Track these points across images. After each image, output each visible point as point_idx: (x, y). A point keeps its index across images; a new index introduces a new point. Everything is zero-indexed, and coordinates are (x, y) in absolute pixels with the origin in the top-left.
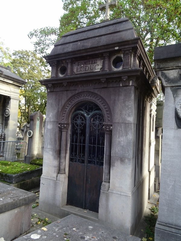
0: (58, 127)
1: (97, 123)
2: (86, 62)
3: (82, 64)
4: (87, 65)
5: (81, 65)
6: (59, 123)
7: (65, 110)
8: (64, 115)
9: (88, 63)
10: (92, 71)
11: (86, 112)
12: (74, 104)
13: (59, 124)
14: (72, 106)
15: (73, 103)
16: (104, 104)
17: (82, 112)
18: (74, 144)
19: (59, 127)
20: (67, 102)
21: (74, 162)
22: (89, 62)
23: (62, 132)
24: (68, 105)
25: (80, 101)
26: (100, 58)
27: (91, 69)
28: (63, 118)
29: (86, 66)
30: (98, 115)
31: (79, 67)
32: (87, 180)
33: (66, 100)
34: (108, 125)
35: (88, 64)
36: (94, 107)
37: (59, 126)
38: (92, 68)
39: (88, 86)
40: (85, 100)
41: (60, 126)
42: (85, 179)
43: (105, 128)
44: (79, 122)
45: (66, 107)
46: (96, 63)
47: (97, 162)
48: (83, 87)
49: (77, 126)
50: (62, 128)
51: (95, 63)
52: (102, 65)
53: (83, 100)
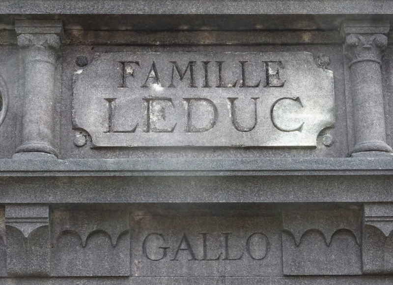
2: (191, 64)
3: (157, 79)
4: (206, 93)
5: (145, 86)
9: (213, 78)
10: (247, 141)
22: (213, 69)
26: (306, 55)
27: (234, 122)
29: (192, 93)
31: (123, 97)
35: (207, 85)
38: (246, 120)
39: (233, 253)
46: (275, 81)
48: (184, 257)
51: (268, 84)
52: (330, 103)
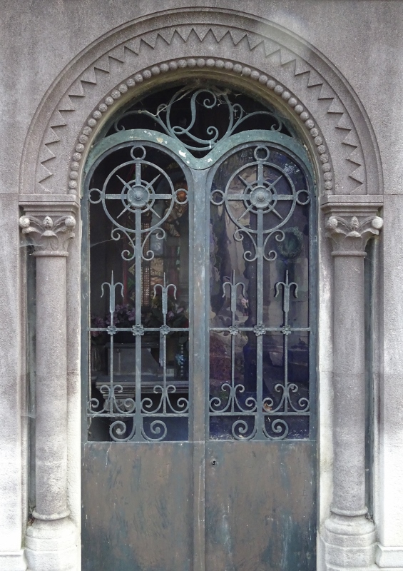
0: (16, 234)
1: (261, 200)
6: (21, 208)
7: (61, 119)
8: (50, 152)
11: (183, 138)
12: (124, 82)
13: (22, 210)
14: (109, 94)
15: (116, 81)
16: (325, 93)
17: (160, 139)
18: (112, 330)
19: (21, 228)
20: (74, 68)
21: (121, 441)
23: (39, 262)
24: (80, 90)
25: (165, 67)
28: (45, 171)
30: (262, 153)
32: (211, 531)
33: (69, 56)
34: (355, 209)
36: (231, 109)
37: (25, 220)
40: (201, 62)
41: (32, 224)
42: (200, 524)
43: (339, 225)
44: (138, 195)
45: (68, 104)
47: (266, 417)
49: (128, 220)
50: (49, 233)
53: (183, 63)
